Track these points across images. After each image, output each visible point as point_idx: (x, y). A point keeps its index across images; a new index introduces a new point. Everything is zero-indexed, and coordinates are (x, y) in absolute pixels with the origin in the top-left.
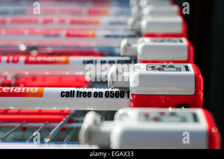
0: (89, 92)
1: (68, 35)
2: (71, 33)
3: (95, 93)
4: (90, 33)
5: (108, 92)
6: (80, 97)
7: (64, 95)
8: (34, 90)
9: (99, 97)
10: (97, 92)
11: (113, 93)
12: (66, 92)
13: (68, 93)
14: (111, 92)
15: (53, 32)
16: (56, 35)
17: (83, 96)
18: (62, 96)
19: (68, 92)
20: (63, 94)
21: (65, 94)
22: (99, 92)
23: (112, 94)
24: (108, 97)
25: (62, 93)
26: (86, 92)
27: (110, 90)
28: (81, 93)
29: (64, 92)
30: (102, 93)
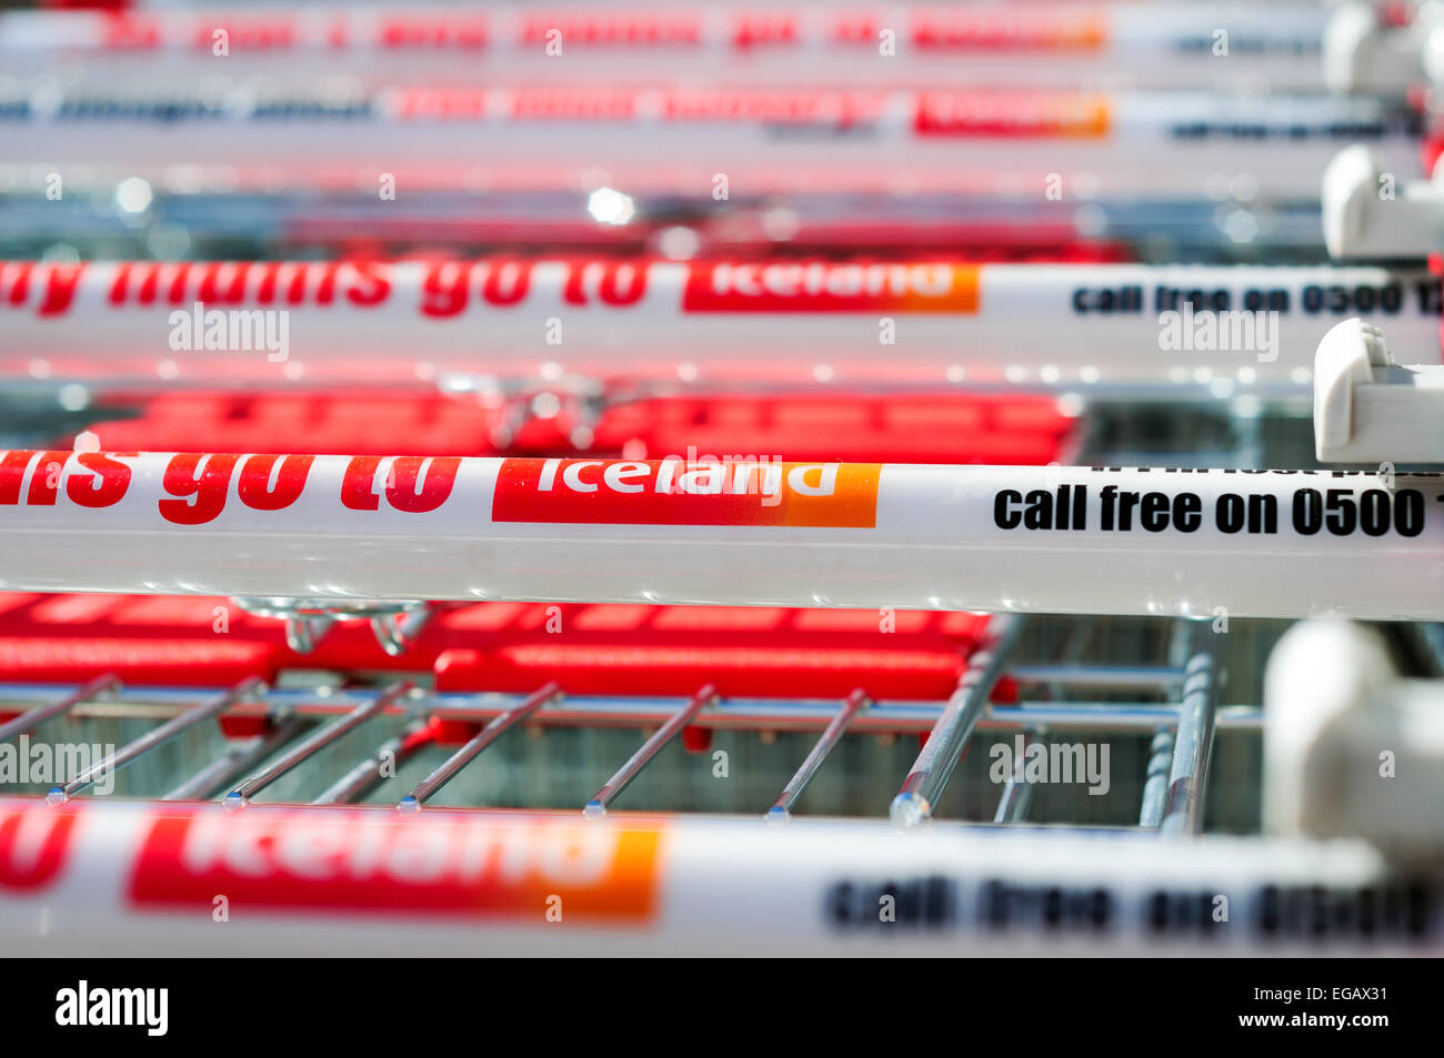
0: (1181, 498)
1: (926, 125)
2: (944, 110)
3: (1223, 500)
4: (1076, 110)
5: (1315, 494)
6: (1125, 525)
7: (1016, 516)
8: (813, 480)
9: (1254, 529)
10: (1237, 500)
11: (1349, 505)
12: (1032, 496)
13: (1040, 499)
14: (1333, 494)
15: (828, 110)
16: (846, 126)
17: (1148, 524)
18: (1003, 520)
19: (1046, 496)
20: (1011, 507)
21: (1022, 507)
22: (1255, 499)
23: (1340, 512)
24: (1313, 529)
25: (1001, 499)
26: (1163, 498)
27: (1323, 482)
28: (1129, 499)
29: (1016, 497)
30: (1271, 500)
